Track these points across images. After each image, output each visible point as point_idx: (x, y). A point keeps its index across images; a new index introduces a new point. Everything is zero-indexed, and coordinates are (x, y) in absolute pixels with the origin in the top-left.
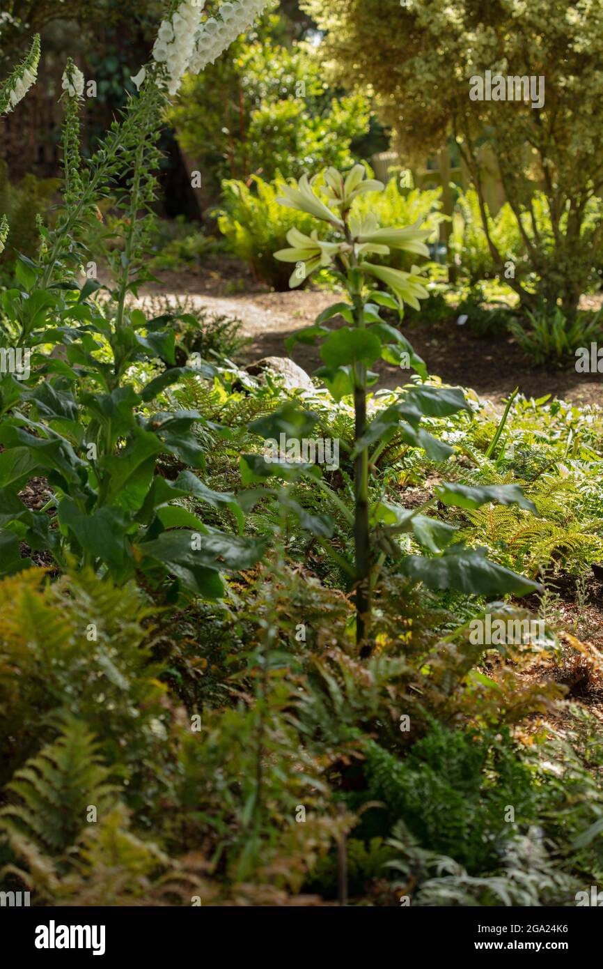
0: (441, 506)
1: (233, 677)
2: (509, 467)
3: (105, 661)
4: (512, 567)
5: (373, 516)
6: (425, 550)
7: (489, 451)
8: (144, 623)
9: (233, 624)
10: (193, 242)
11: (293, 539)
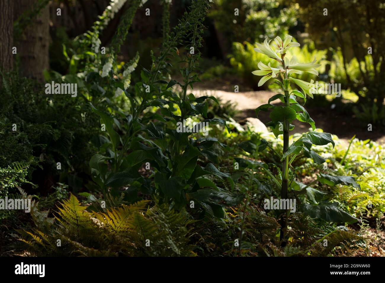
0: (319, 184)
1: (226, 252)
2: (350, 169)
3: (170, 242)
4: (349, 212)
5: (290, 186)
6: (311, 202)
7: (342, 162)
8: (188, 227)
9: (227, 230)
10: (219, 69)
11: (255, 195)
